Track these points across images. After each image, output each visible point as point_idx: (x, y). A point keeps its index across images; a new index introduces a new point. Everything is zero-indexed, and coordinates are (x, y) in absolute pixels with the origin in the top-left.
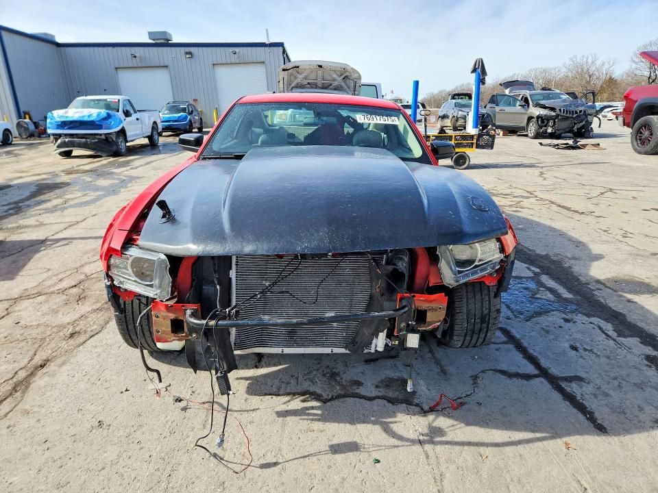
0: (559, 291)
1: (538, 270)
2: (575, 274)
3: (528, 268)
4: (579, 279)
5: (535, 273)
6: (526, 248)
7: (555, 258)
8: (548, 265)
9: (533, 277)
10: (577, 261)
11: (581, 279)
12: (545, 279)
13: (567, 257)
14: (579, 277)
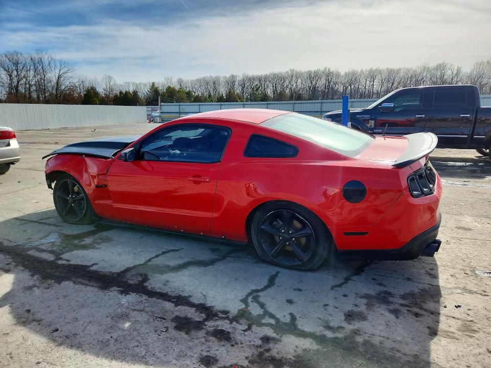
0: (37, 252)
1: (60, 262)
2: (27, 270)
3: (68, 261)
4: (24, 267)
5: (60, 259)
6: (87, 285)
7: (49, 281)
8: (53, 271)
9: (60, 254)
10: (26, 285)
11: (22, 268)
12: (51, 257)
13: (38, 287)
14: (24, 269)
